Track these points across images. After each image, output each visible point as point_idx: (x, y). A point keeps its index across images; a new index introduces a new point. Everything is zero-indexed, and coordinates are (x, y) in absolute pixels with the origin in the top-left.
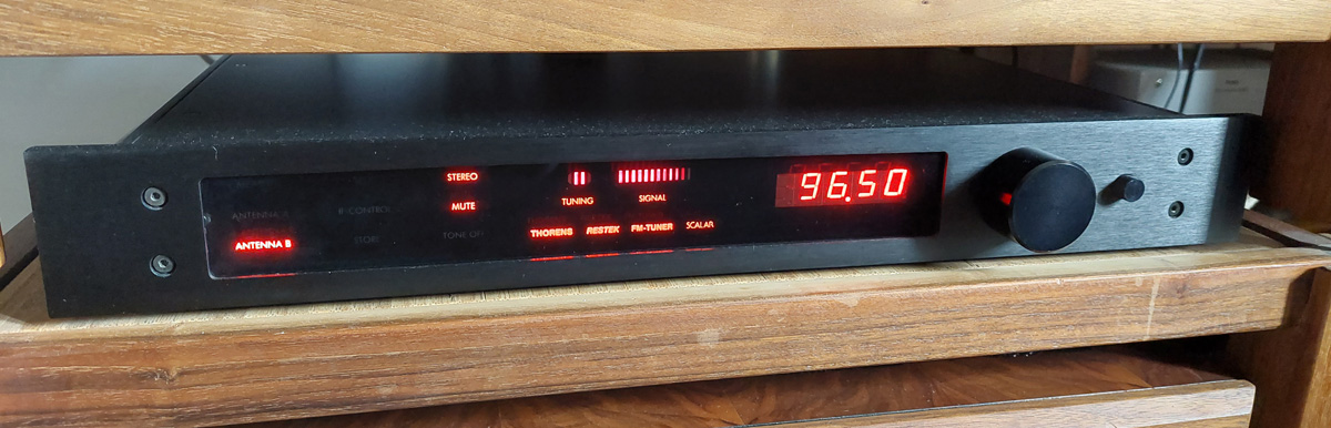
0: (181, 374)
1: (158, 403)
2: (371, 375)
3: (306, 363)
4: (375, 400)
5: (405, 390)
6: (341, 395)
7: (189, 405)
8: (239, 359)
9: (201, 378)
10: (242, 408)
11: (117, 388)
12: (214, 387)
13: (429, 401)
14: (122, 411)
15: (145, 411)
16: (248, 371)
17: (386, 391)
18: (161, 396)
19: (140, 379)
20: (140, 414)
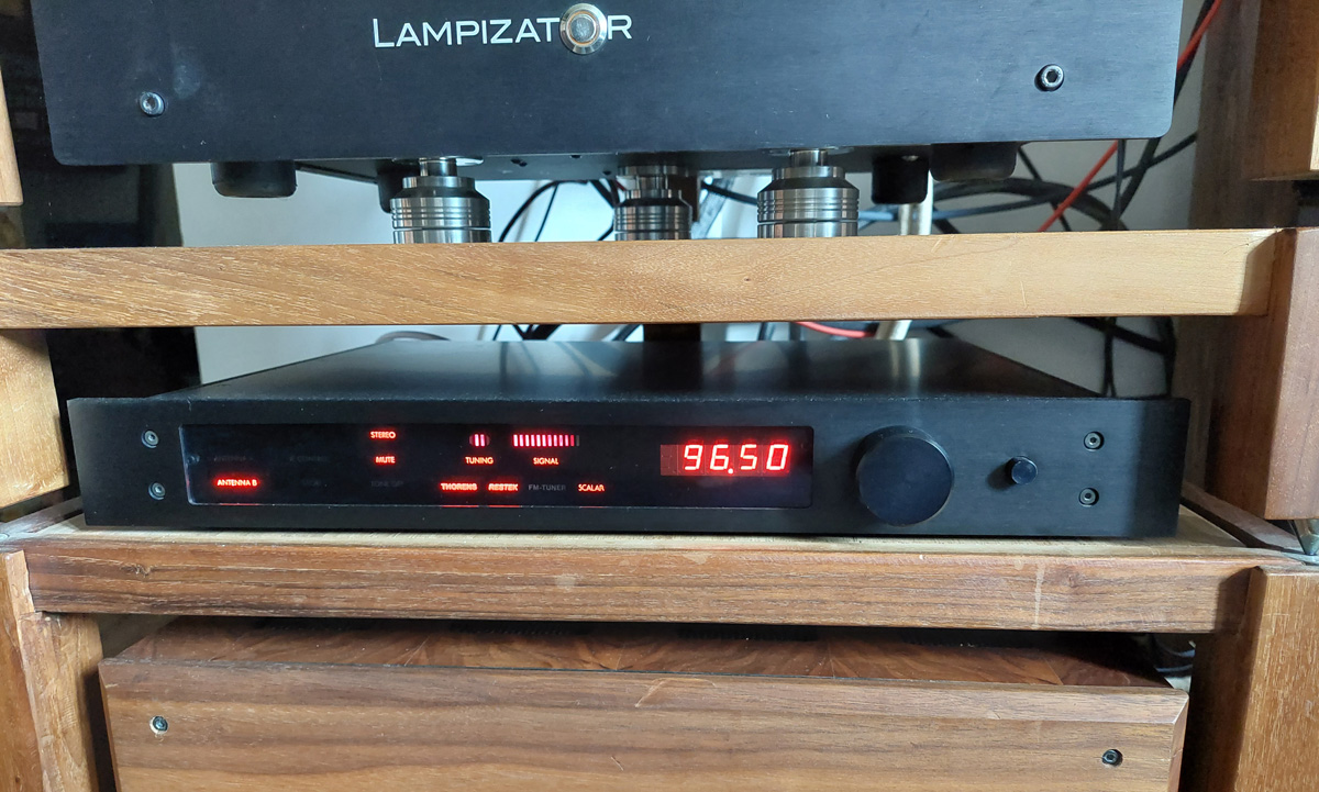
0: (153, 570)
1: (139, 591)
2: (287, 586)
3: (239, 571)
4: (291, 607)
5: (313, 601)
6: (266, 599)
7: (160, 596)
8: (193, 563)
9: (166, 575)
10: (195, 602)
11: (112, 577)
12: (176, 583)
13: (332, 613)
14: (116, 595)
15: (130, 597)
16: (198, 573)
17: (298, 600)
18: (141, 587)
19: (127, 572)
20: (127, 599)
